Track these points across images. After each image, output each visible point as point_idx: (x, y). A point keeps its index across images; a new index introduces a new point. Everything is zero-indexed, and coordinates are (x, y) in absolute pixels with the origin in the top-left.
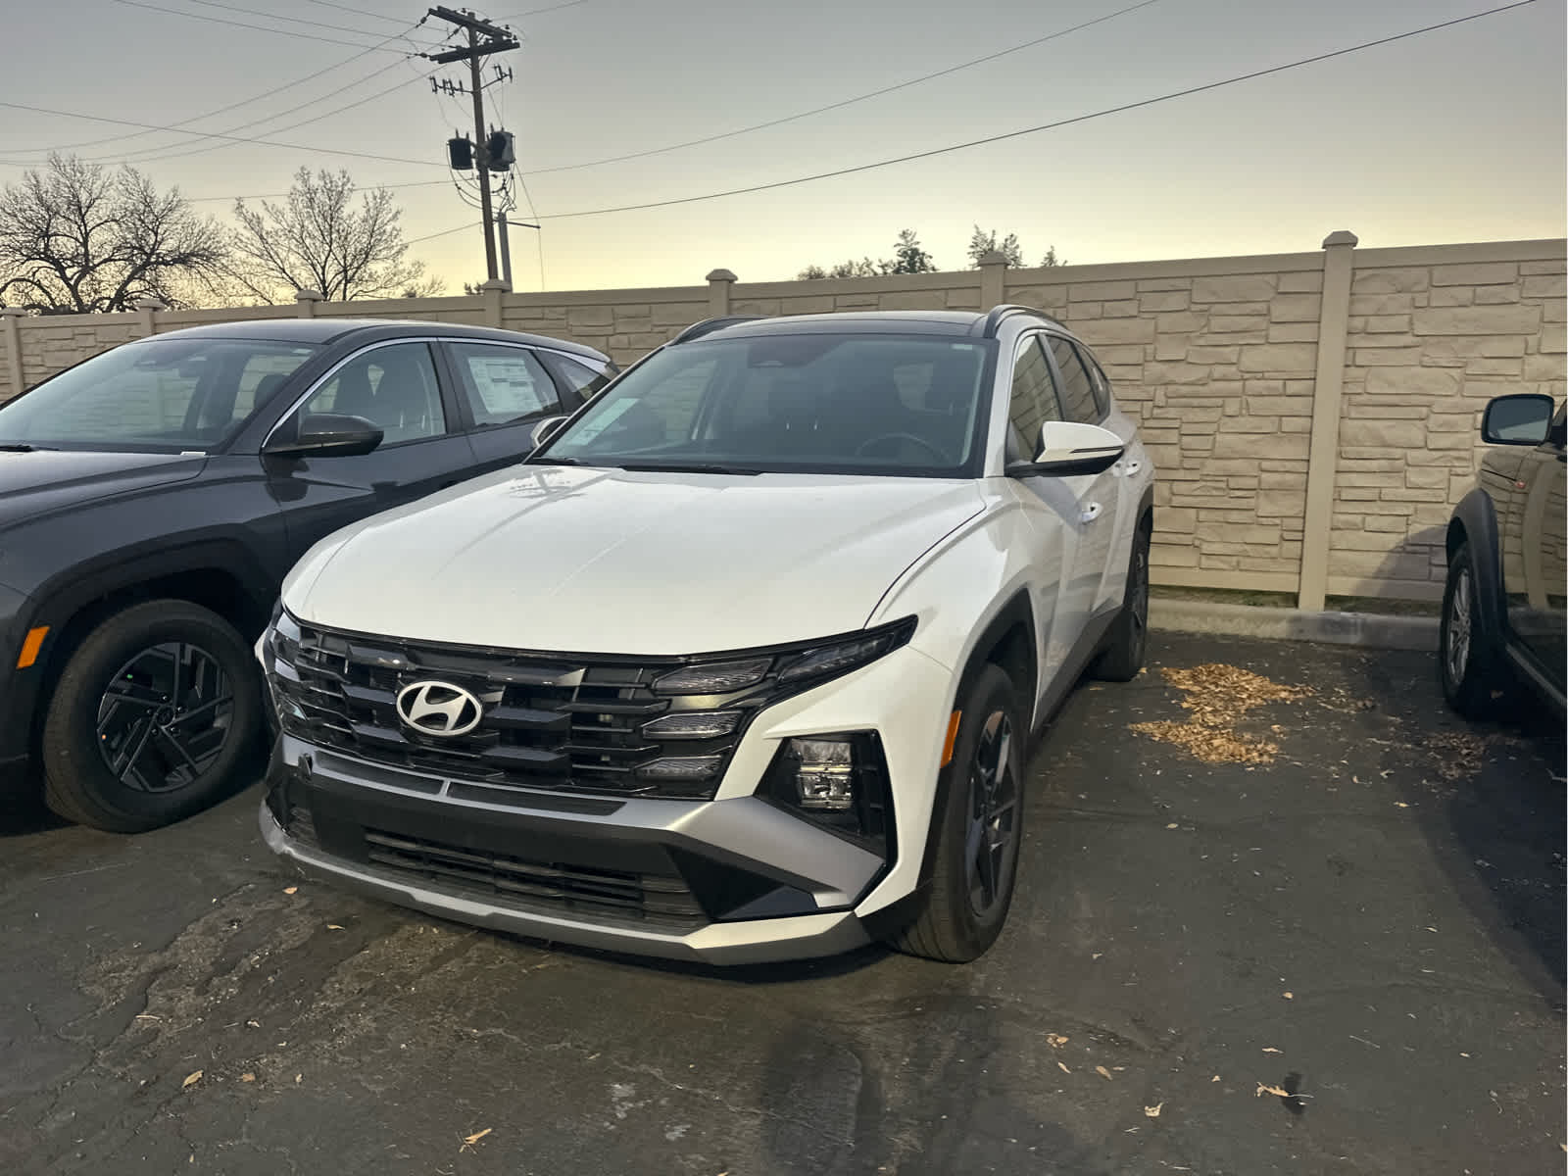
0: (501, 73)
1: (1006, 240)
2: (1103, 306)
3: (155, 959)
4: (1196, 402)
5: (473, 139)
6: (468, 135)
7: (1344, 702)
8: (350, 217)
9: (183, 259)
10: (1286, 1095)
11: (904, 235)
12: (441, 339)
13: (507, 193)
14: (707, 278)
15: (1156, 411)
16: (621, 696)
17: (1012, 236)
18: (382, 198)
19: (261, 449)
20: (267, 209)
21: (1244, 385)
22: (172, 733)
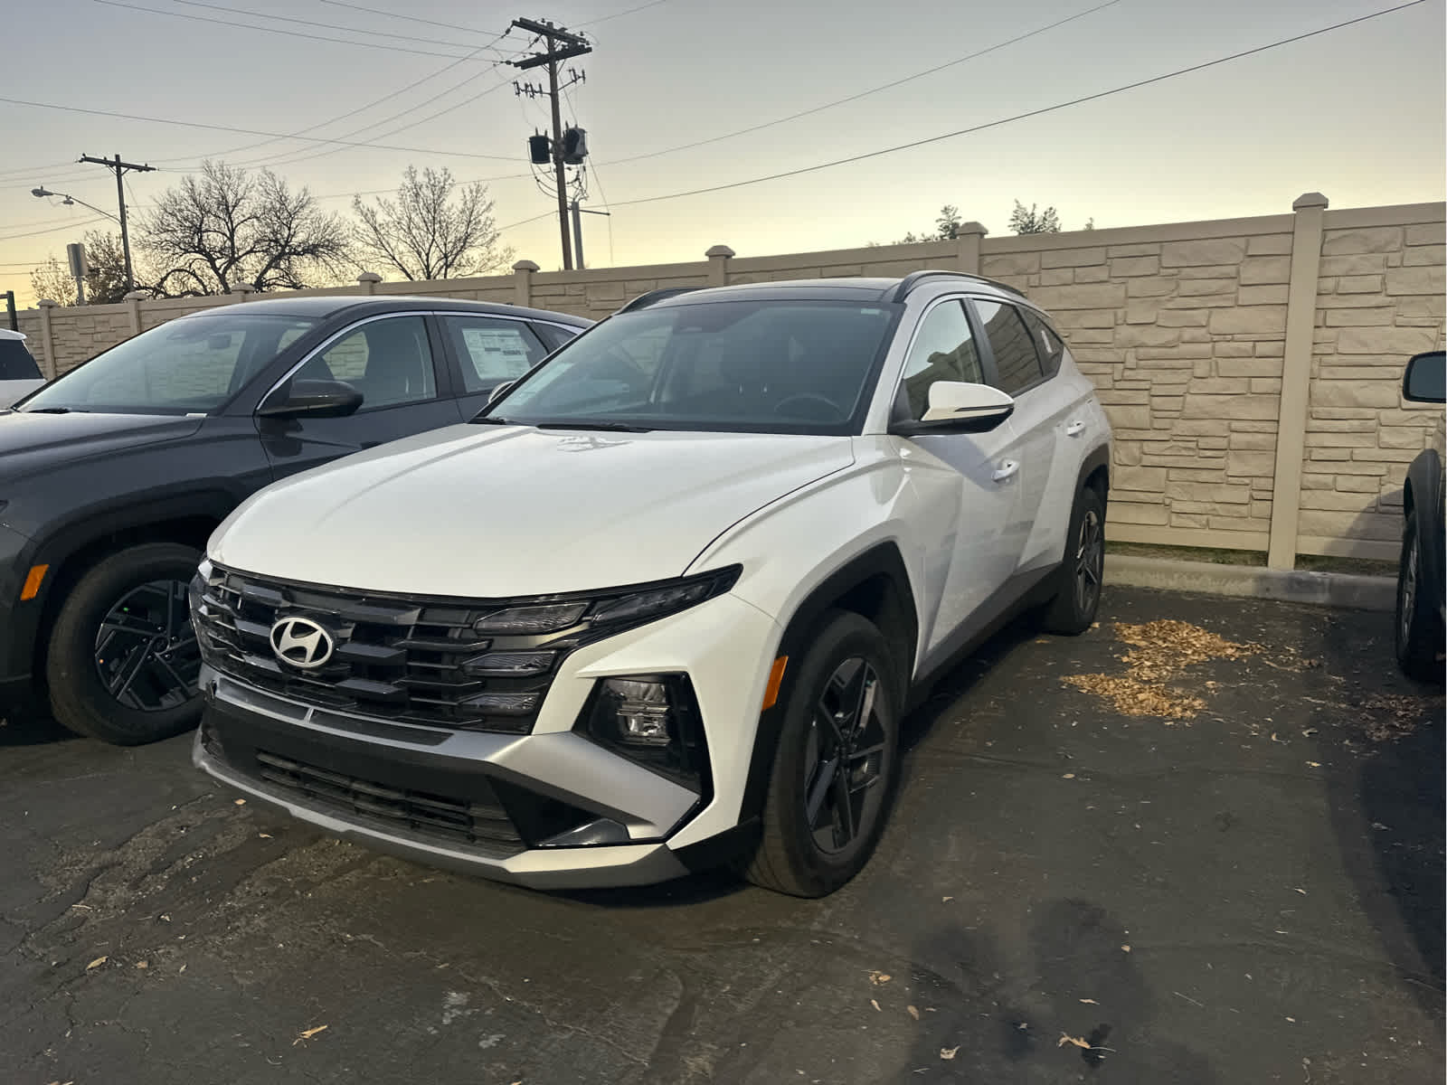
0: (575, 76)
1: (1046, 213)
2: (1074, 272)
3: (108, 856)
4: (1166, 364)
5: (551, 136)
6: (546, 132)
7: (1293, 661)
8: (449, 209)
9: (312, 250)
10: (1088, 1047)
11: (946, 210)
12: (436, 313)
13: (580, 183)
14: (707, 254)
15: (1127, 373)
16: (450, 635)
17: (1051, 209)
18: (477, 192)
19: (255, 410)
20: (380, 204)
21: (1213, 347)
22: (165, 659)
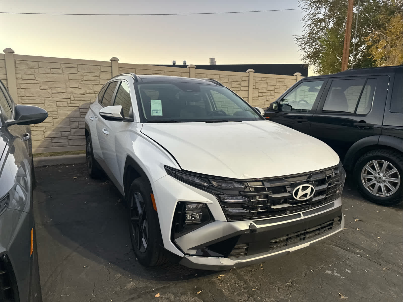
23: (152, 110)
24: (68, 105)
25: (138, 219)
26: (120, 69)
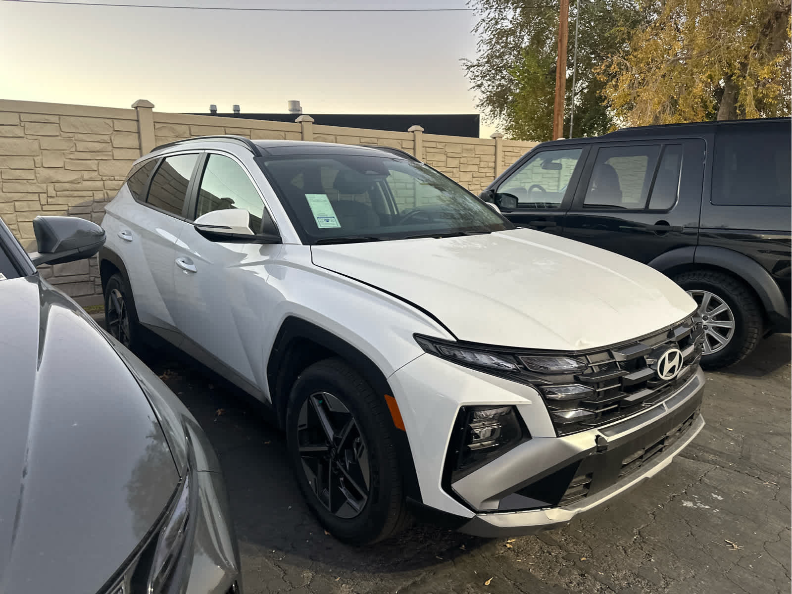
23: (315, 217)
24: (42, 209)
25: (325, 448)
26: (157, 126)
